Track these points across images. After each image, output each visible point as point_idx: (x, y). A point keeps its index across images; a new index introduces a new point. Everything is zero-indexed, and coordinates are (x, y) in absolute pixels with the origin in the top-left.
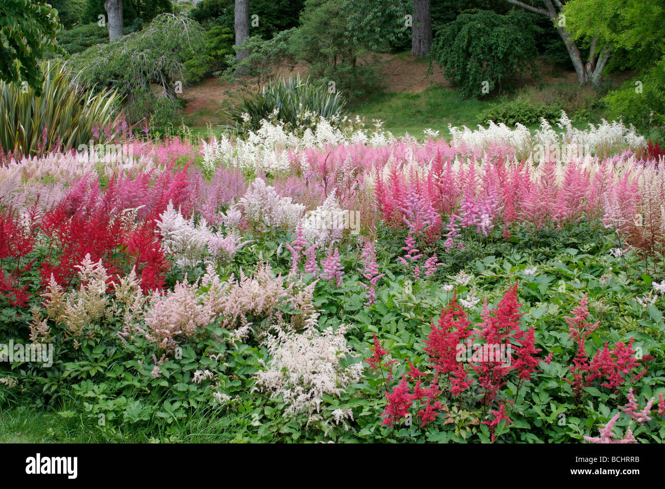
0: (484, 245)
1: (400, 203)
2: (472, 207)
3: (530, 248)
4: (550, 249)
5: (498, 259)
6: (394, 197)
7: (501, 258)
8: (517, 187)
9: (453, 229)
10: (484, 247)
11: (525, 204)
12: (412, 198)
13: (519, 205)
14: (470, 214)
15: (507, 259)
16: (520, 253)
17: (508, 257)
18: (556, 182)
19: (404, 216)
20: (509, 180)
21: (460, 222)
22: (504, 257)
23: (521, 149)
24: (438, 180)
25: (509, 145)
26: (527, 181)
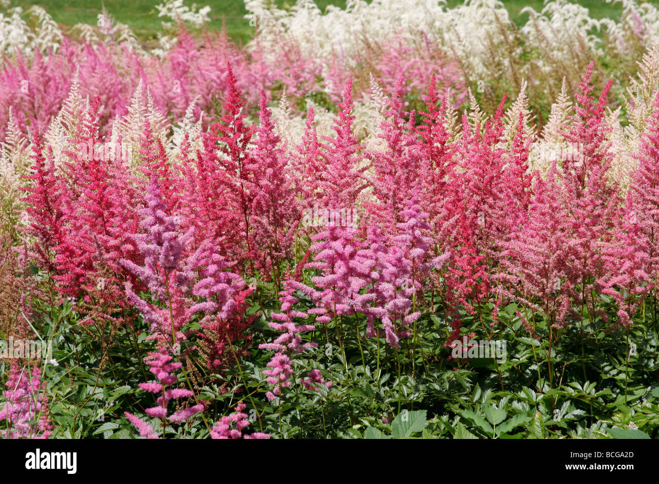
0: (387, 377)
1: (112, 242)
2: (352, 256)
3: (533, 387)
4: (597, 389)
5: (435, 420)
6: (93, 226)
7: (445, 418)
8: (486, 190)
9: (291, 326)
10: (389, 383)
11: (514, 245)
12: (156, 228)
13: (495, 249)
14: (345, 277)
15: (463, 420)
16: (504, 401)
17: (466, 414)
18: (612, 174)
19: (128, 285)
20: (459, 170)
21: (312, 304)
22: (452, 416)
23: (479, 67)
24: (231, 168)
25: (437, 56)
26: (519, 173)
